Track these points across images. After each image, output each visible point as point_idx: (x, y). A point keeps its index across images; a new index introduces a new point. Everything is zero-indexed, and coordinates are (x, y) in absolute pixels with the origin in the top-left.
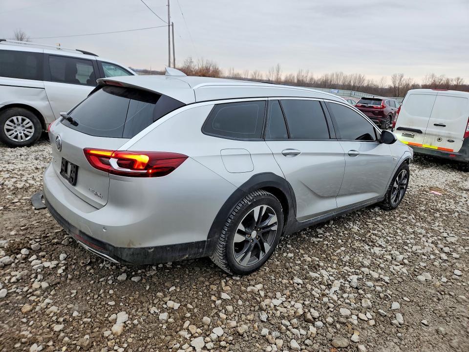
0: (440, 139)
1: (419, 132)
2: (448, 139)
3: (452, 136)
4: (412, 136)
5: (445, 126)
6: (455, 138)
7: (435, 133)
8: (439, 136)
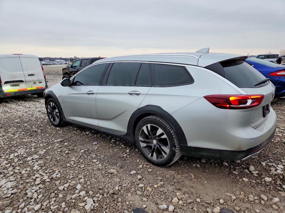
0: (35, 83)
1: (22, 81)
2: (39, 82)
3: (40, 79)
4: (18, 85)
5: (34, 75)
6: (42, 80)
7: (31, 80)
8: (33, 81)
